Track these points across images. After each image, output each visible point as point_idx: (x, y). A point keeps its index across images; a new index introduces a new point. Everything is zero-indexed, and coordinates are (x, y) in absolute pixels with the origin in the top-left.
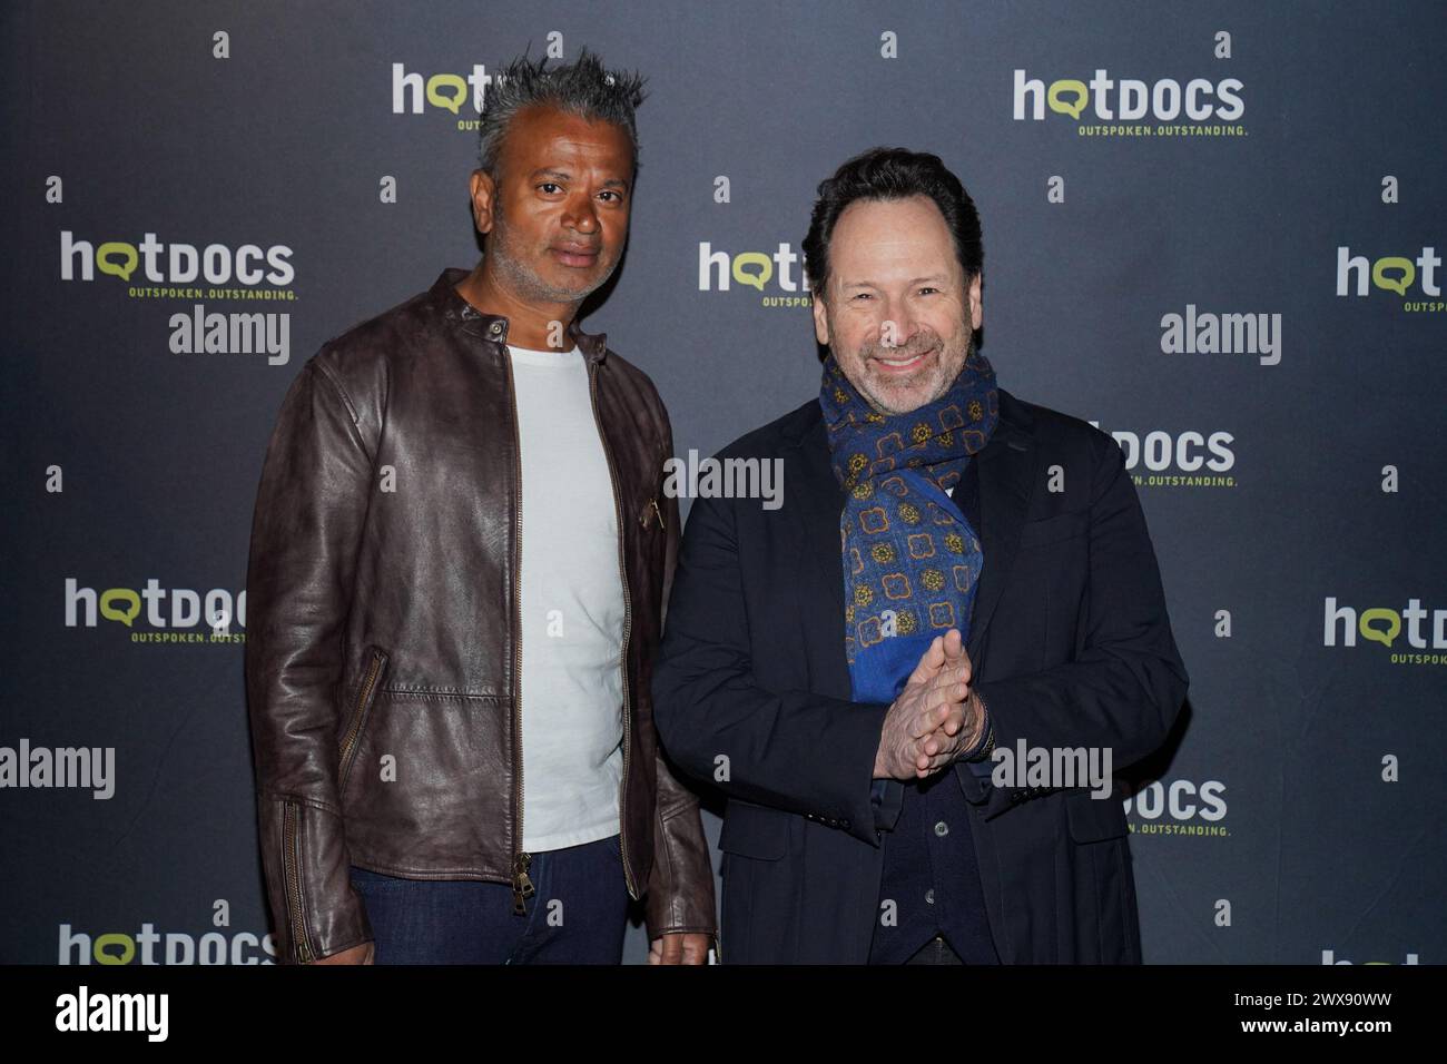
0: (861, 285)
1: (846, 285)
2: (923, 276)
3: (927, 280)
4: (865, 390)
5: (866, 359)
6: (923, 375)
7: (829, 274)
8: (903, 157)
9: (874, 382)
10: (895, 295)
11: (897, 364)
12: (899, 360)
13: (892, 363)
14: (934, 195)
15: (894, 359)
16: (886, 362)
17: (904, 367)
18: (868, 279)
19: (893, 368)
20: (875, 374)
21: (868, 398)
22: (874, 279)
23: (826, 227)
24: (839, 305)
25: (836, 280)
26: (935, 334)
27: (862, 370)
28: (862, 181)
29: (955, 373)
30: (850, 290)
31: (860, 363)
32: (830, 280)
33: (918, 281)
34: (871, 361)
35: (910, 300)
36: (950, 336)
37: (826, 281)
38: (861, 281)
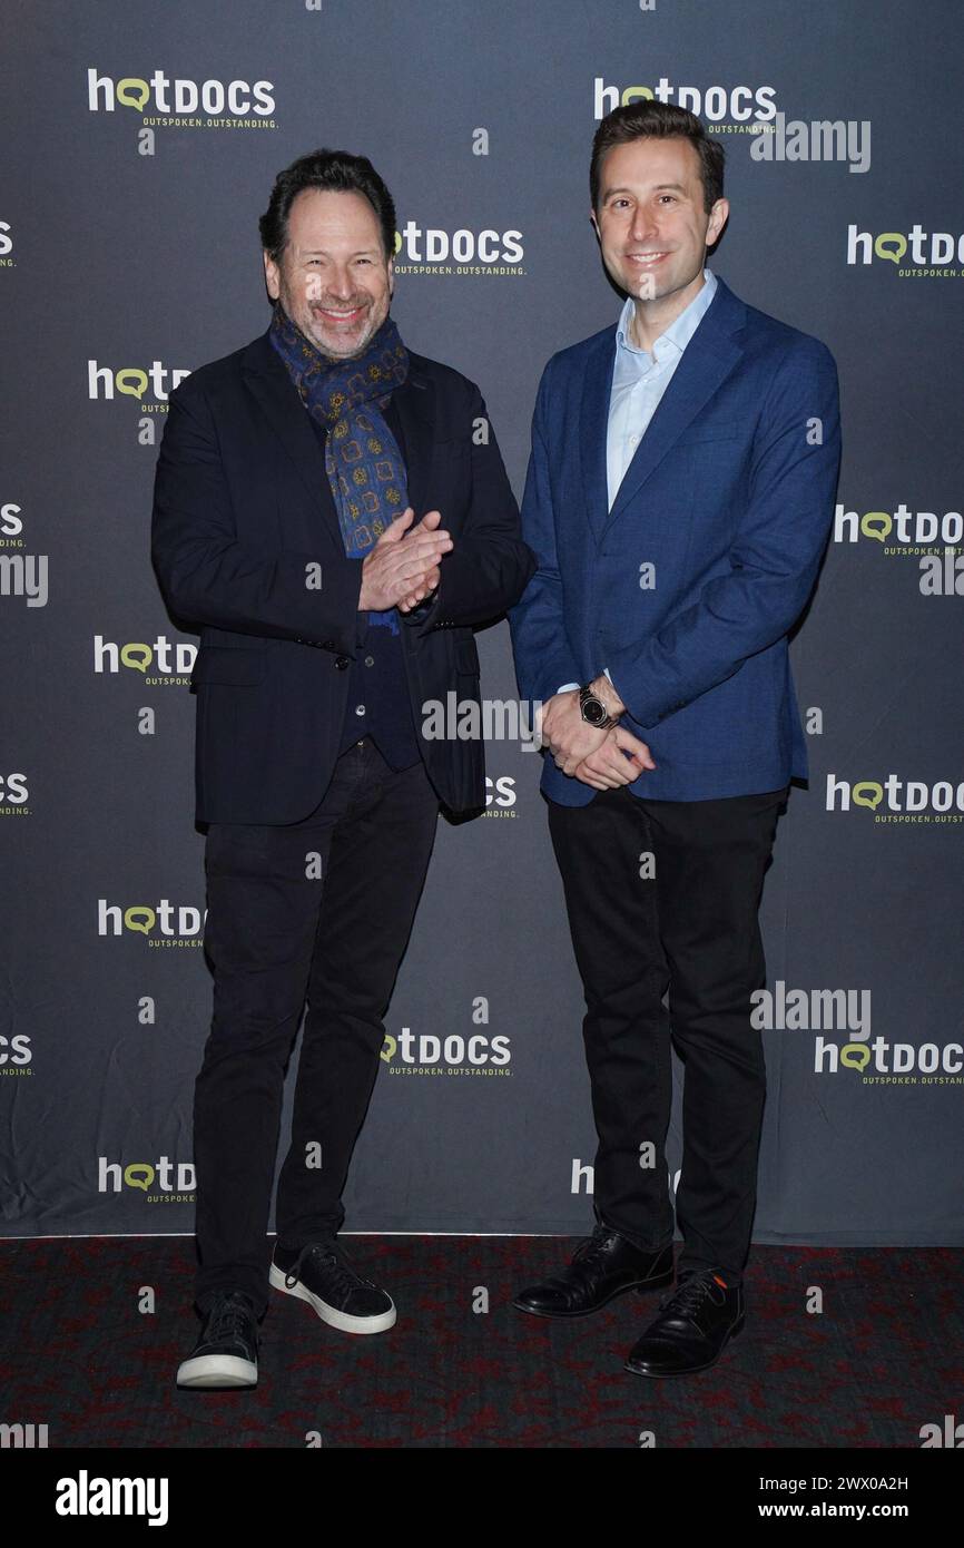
0: (316, 253)
1: (304, 253)
2: (363, 250)
3: (365, 253)
4: (312, 334)
5: (313, 308)
6: (358, 325)
7: (287, 245)
8: (344, 158)
9: (320, 328)
10: (340, 263)
11: (339, 315)
12: (341, 312)
13: (335, 314)
14: (365, 190)
15: (337, 311)
16: (330, 313)
17: (343, 316)
18: (321, 249)
19: (336, 319)
20: (320, 321)
21: (313, 341)
22: (326, 249)
23: (283, 208)
24: (296, 268)
25: (293, 249)
26: (368, 294)
27: (310, 318)
28: (314, 173)
29: (379, 324)
30: (307, 257)
31: (309, 311)
32: (287, 250)
33: (360, 253)
34: (317, 311)
35: (351, 267)
36: (379, 296)
37: (283, 250)
38: (315, 250)
